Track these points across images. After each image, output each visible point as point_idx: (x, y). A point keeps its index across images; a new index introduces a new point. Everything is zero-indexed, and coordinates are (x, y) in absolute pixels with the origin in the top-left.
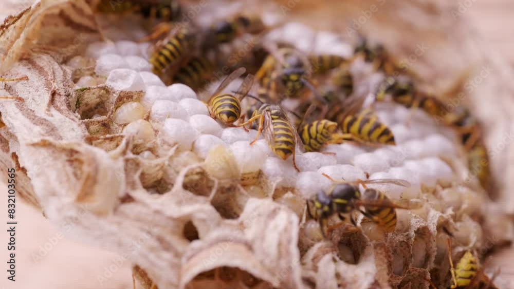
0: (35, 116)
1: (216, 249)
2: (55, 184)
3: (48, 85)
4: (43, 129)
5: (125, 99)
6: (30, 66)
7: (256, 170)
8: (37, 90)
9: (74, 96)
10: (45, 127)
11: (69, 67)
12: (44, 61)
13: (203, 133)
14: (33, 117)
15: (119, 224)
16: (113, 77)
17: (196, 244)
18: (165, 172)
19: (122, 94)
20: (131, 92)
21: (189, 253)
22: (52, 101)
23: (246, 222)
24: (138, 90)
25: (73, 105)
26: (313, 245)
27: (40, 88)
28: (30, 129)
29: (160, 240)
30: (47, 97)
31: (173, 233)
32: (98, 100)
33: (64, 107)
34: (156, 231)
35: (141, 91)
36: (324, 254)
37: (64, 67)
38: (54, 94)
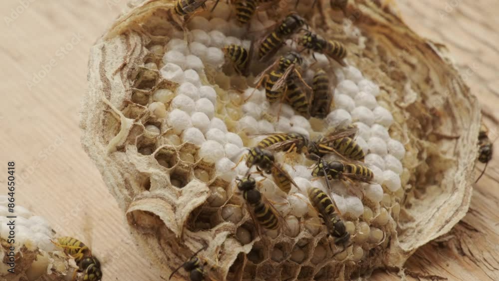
0: (105, 75)
1: (154, 200)
2: (88, 122)
3: (125, 58)
4: (104, 85)
5: (166, 84)
6: (125, 41)
7: (212, 162)
8: (117, 59)
9: (137, 70)
10: (105, 85)
11: (147, 50)
12: (134, 40)
13: (195, 126)
14: (103, 75)
15: (109, 162)
16: (167, 68)
17: (146, 193)
18: (157, 141)
19: (165, 81)
20: (171, 82)
21: (139, 196)
22: (122, 69)
23: (183, 192)
24: (176, 82)
25: (134, 76)
26: (223, 222)
27: (121, 58)
28: (97, 82)
29: (126, 181)
30: (120, 65)
31: (136, 181)
32: (153, 78)
33: (125, 76)
34: (126, 175)
35: (177, 84)
36: (224, 231)
37: (144, 49)
38: (125, 65)
